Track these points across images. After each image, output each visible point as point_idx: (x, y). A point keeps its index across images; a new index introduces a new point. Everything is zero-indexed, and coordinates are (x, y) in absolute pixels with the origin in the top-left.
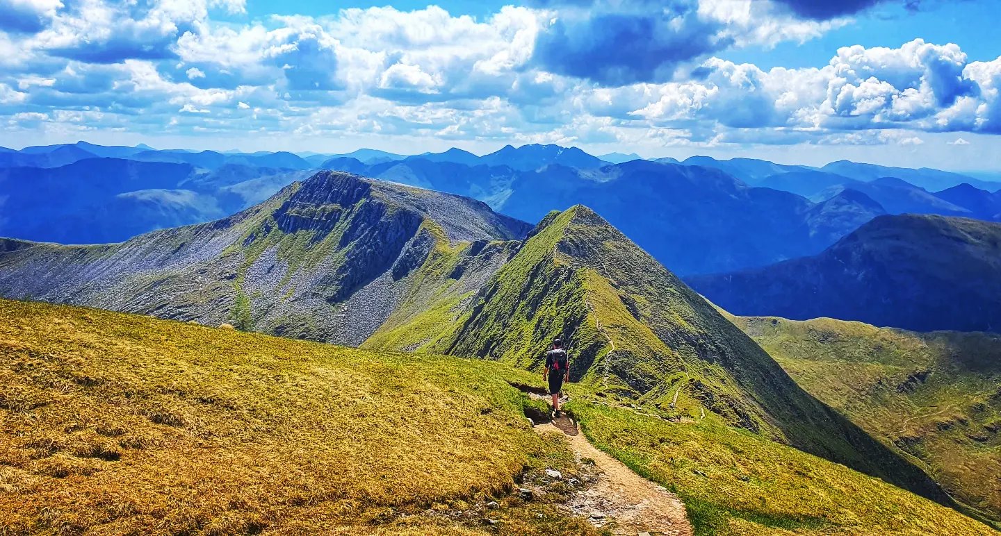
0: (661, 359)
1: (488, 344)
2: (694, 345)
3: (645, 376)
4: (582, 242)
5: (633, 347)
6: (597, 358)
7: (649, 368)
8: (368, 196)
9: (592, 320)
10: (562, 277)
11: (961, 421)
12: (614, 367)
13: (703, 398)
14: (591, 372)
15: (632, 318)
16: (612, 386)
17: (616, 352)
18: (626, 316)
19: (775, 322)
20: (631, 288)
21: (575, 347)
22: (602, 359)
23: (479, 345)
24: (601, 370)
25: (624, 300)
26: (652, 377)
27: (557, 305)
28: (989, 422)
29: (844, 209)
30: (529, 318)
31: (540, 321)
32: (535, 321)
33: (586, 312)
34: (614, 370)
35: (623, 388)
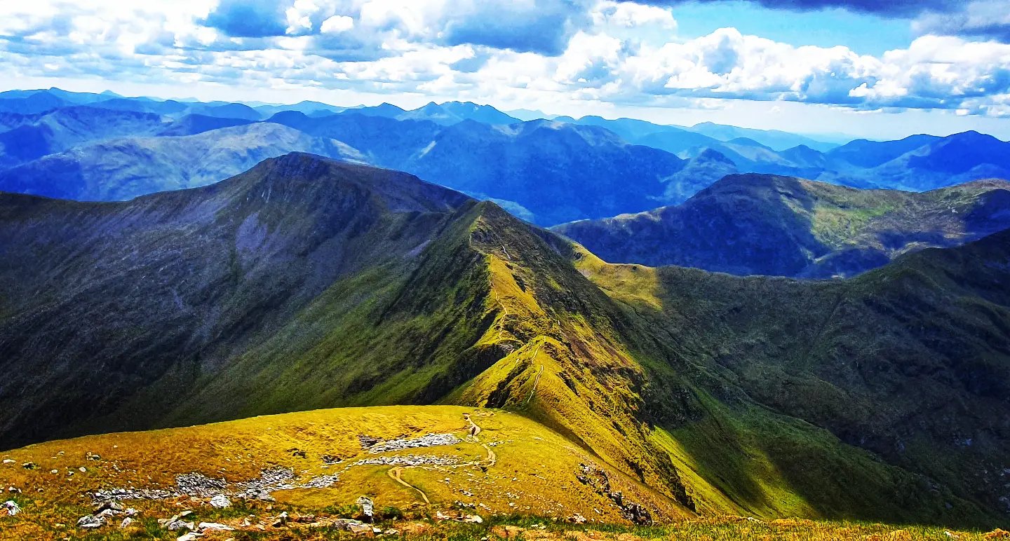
0: (537, 318)
1: (423, 302)
2: (564, 301)
3: (526, 330)
4: (489, 231)
5: (519, 312)
6: (496, 319)
7: (529, 325)
8: (327, 173)
9: (494, 295)
10: (475, 259)
11: (763, 343)
12: (506, 326)
13: (551, 353)
14: (492, 328)
15: (520, 290)
16: (504, 339)
17: (508, 316)
18: (516, 289)
19: (635, 268)
20: (522, 262)
21: (482, 311)
22: (498, 320)
23: (417, 302)
24: (498, 327)
25: (515, 277)
26: (530, 331)
27: (471, 280)
28: (783, 343)
29: (705, 165)
30: (453, 285)
31: (460, 290)
32: (456, 289)
33: (490, 288)
34: (506, 327)
35: (511, 339)
